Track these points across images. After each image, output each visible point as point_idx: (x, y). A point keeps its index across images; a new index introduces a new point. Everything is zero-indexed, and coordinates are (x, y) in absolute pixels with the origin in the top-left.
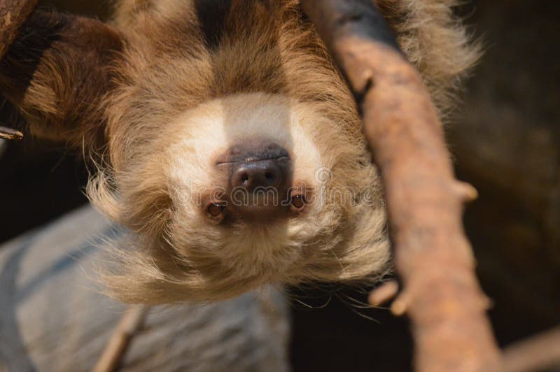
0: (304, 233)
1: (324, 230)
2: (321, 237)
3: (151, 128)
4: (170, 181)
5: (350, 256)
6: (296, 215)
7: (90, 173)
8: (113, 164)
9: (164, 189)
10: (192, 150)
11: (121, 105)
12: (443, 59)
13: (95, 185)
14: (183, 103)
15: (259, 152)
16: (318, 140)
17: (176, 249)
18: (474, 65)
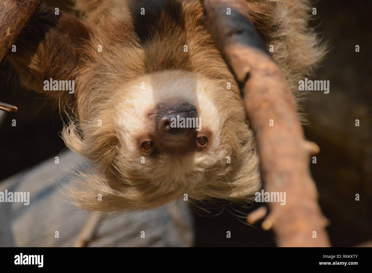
0: (206, 162)
1: (219, 161)
2: (217, 166)
3: (105, 92)
4: (118, 128)
5: (237, 182)
6: (200, 150)
7: (64, 123)
8: (80, 115)
9: (113, 132)
10: (133, 107)
11: (86, 75)
12: (301, 56)
13: (67, 131)
14: (128, 76)
15: (177, 107)
16: (217, 101)
17: (121, 173)
18: (322, 60)
